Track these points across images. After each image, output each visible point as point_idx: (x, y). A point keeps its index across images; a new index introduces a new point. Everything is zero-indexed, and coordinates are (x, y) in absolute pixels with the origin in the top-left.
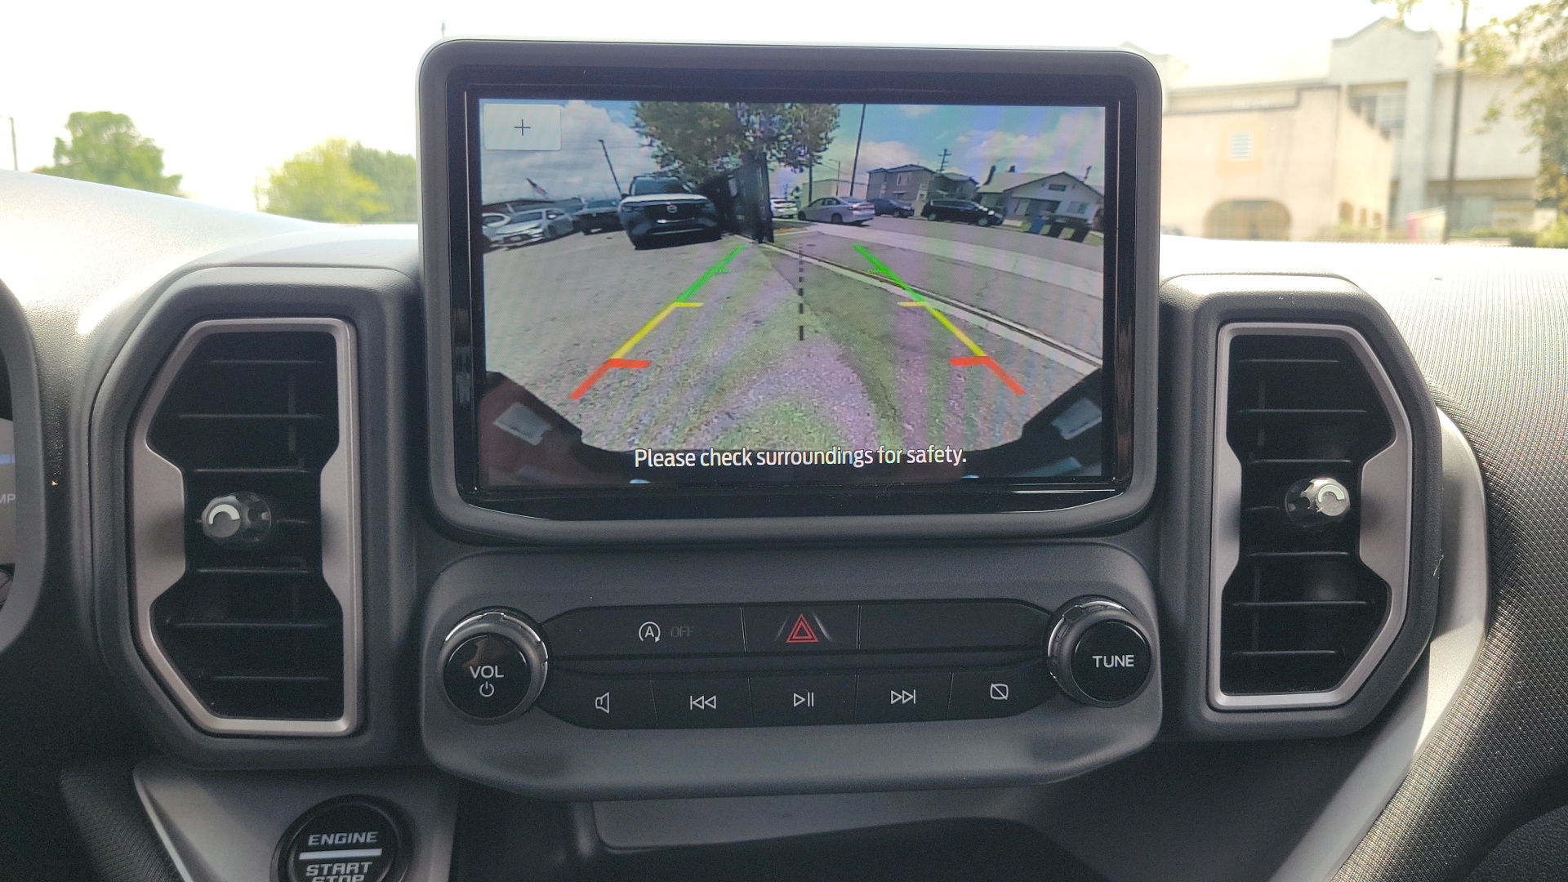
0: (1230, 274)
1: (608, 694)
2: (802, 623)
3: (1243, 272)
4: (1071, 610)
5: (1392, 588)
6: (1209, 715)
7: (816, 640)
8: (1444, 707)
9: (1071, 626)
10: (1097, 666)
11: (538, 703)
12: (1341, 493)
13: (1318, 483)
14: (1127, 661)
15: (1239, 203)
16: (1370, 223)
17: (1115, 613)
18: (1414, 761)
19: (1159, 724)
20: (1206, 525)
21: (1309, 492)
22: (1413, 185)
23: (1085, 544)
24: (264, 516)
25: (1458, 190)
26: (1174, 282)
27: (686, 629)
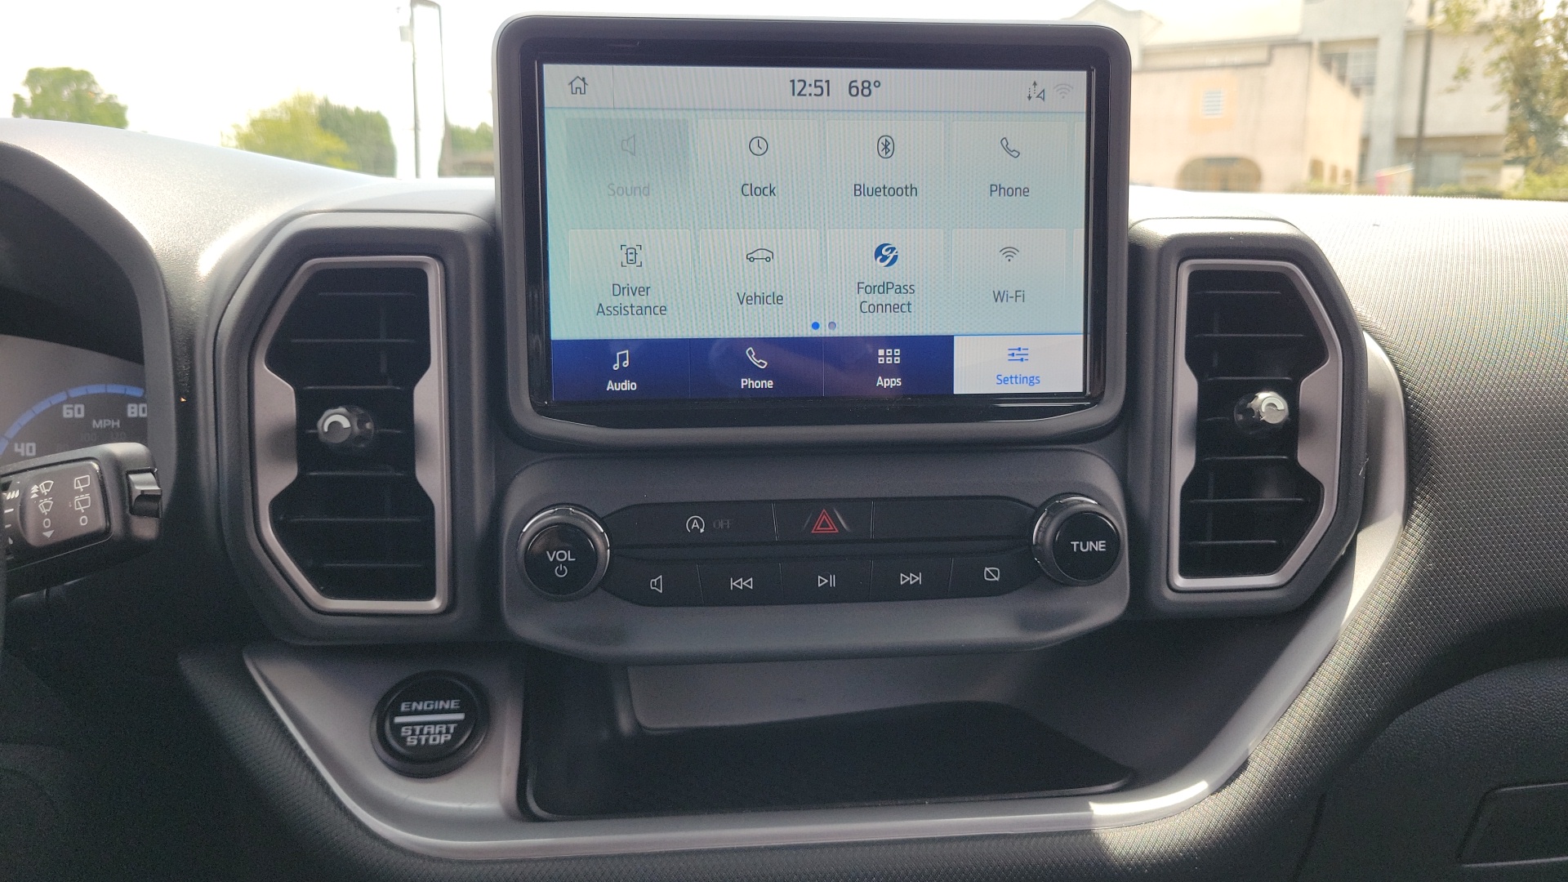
0: (1189, 218)
1: (661, 577)
2: (824, 516)
3: (1200, 216)
4: (1052, 505)
5: (1325, 486)
6: (1169, 595)
7: (837, 531)
8: (1367, 587)
9: (1053, 518)
10: (1075, 550)
11: (602, 584)
12: (1281, 404)
13: (1262, 396)
14: (1100, 546)
15: (1211, 161)
16: (1341, 181)
17: (1089, 506)
18: (1342, 632)
19: (1126, 601)
20: (1167, 431)
21: (1254, 404)
22: (1383, 142)
23: (1067, 450)
24: (368, 426)
25: (1427, 147)
26: (1141, 225)
27: (726, 522)
